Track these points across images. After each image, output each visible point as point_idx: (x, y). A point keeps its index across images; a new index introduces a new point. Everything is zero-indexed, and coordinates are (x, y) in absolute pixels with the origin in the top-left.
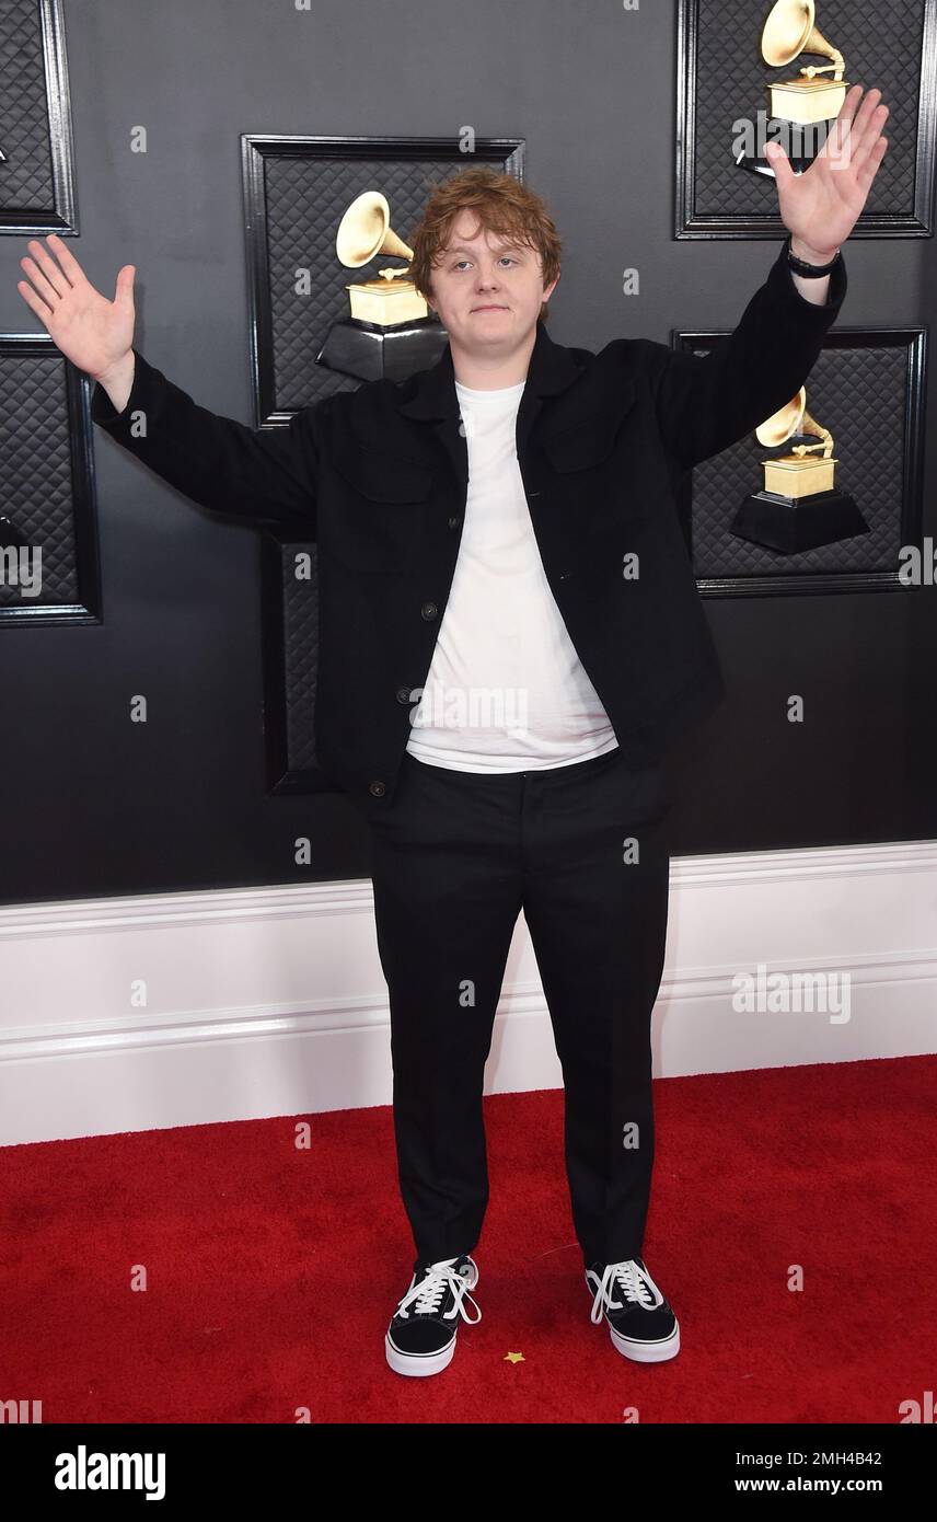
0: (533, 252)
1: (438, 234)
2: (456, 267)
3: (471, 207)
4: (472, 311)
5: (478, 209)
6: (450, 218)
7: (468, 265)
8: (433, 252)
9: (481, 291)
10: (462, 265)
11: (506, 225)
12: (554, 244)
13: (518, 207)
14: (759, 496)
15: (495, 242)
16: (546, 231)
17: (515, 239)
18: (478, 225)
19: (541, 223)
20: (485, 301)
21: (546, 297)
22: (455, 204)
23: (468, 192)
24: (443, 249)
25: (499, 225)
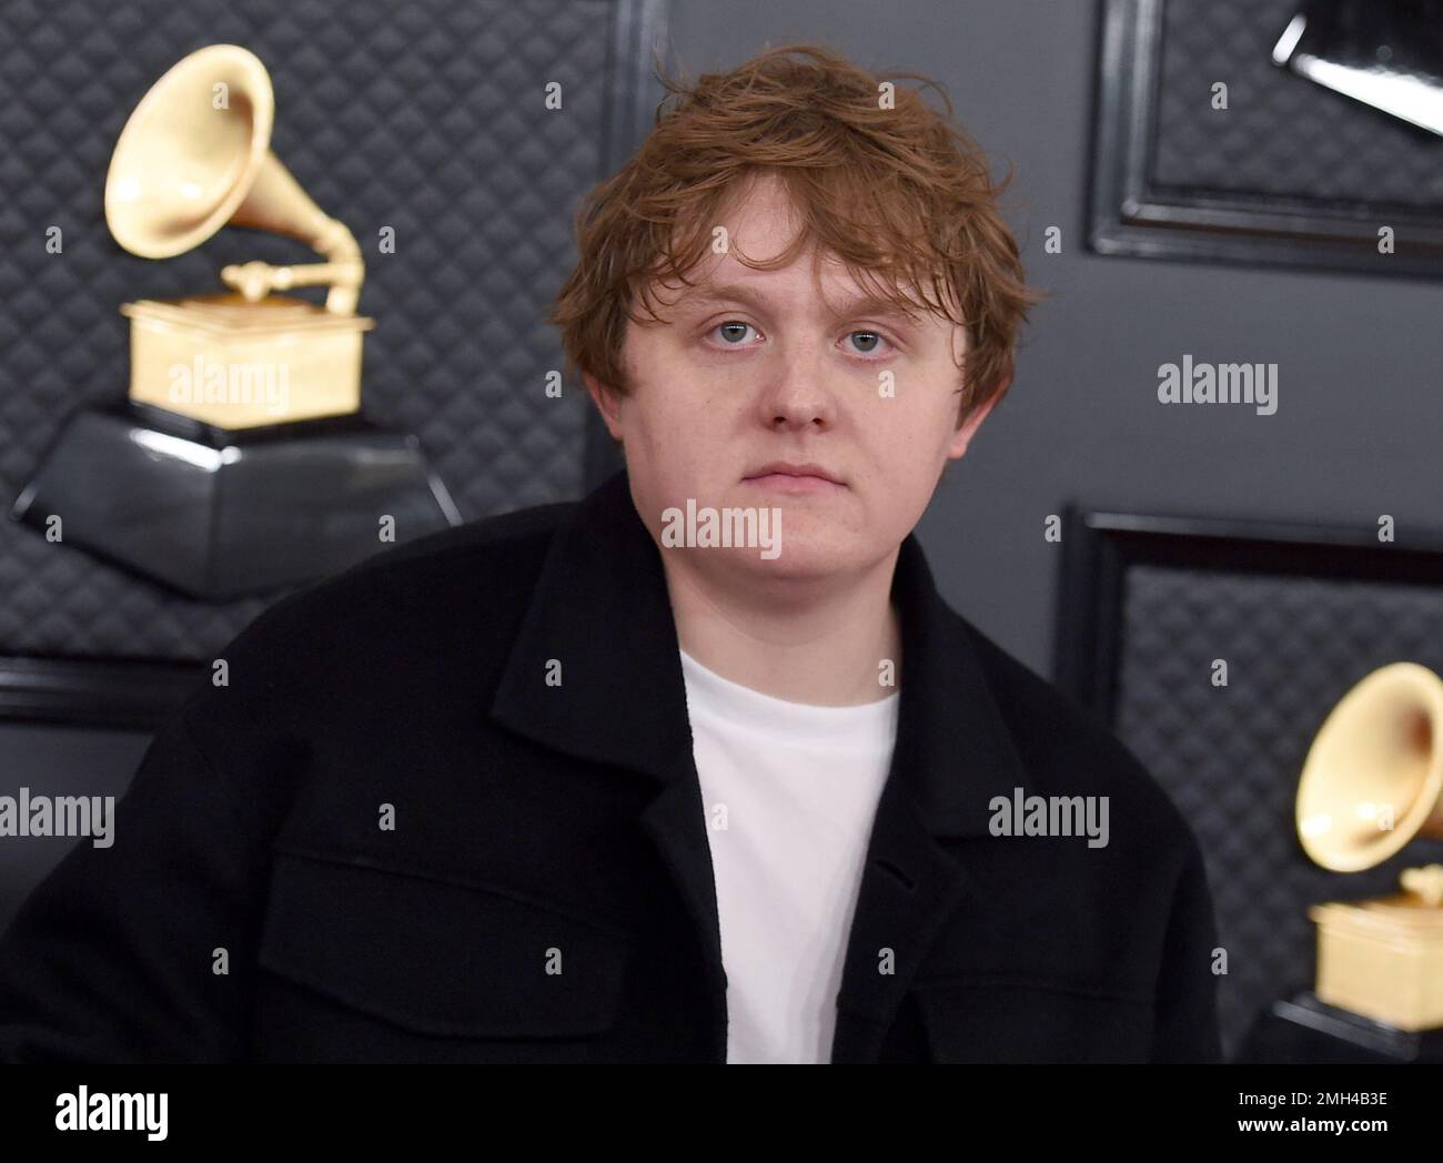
0: (946, 324)
1: (669, 228)
2: (710, 332)
3: (787, 170)
4: (748, 478)
5: (805, 180)
6: (718, 191)
7: (750, 336)
8: (645, 273)
9: (779, 422)
10: (733, 331)
11: (883, 244)
12: (1011, 306)
13: (921, 189)
14: (1297, 1013)
15: (842, 284)
16: (988, 263)
17: (901, 285)
18: (797, 226)
19: (981, 238)
20: (788, 452)
21: (958, 449)
22: (737, 153)
23: (784, 124)
24: (678, 274)
25: (863, 239)
